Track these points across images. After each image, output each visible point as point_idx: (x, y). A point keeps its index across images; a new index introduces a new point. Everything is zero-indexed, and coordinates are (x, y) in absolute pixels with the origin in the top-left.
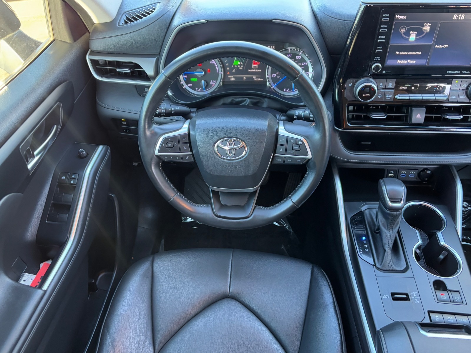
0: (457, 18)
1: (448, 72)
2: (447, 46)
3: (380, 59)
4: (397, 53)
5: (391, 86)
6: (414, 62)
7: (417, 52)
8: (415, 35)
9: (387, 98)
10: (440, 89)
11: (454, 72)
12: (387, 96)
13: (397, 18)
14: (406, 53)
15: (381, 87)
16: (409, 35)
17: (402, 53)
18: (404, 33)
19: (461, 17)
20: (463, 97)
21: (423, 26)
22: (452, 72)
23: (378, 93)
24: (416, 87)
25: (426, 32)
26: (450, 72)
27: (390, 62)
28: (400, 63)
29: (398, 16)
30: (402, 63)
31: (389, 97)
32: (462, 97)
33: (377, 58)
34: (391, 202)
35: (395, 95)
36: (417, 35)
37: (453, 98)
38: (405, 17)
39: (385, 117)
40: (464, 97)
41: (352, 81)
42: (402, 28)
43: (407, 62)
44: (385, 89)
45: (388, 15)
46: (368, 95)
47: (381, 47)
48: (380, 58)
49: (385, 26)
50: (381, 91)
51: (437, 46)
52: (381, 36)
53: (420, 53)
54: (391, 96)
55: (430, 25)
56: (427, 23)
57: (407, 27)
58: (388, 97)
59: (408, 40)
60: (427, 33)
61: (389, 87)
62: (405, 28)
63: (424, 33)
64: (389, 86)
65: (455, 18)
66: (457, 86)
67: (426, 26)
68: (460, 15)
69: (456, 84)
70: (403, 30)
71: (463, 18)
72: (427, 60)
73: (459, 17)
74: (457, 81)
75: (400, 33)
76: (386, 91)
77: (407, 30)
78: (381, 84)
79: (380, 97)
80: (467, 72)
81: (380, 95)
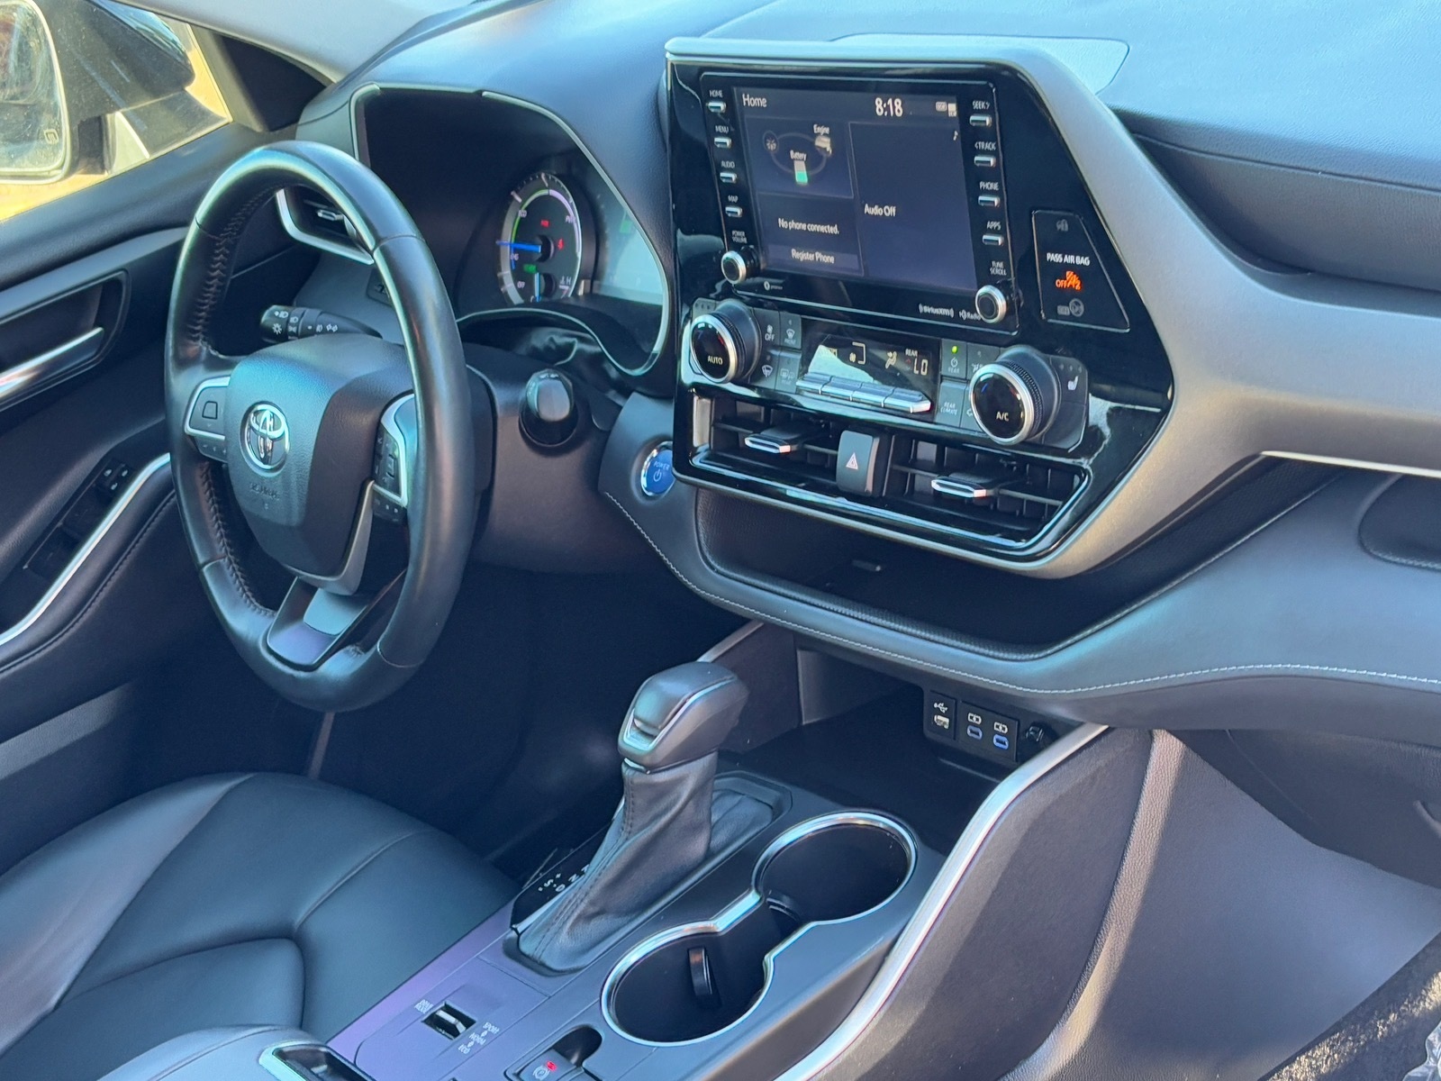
0: (883, 110)
1: (921, 308)
2: (892, 211)
3: (746, 240)
4: (782, 223)
5: (793, 339)
6: (832, 260)
7: (828, 227)
8: (803, 164)
9: (783, 382)
10: (923, 372)
11: (936, 311)
12: (785, 374)
13: (747, 102)
14: (804, 226)
15: (769, 338)
16: (791, 164)
17: (792, 225)
18: (775, 154)
19: (893, 107)
22: (932, 310)
24: (859, 352)
25: (825, 155)
26: (927, 309)
27: (775, 253)
28: (799, 261)
29: (746, 96)
30: (805, 262)
31: (786, 379)
33: (738, 233)
34: (638, 730)
35: (800, 376)
37: (948, 410)
38: (764, 103)
42: (768, 136)
43: (815, 258)
44: (780, 348)
45: (720, 94)
46: (719, 360)
47: (736, 198)
48: (745, 234)
49: (725, 130)
50: (771, 355)
51: (867, 209)
52: (725, 160)
53: (834, 230)
54: (793, 375)
55: (827, 130)
56: (819, 125)
57: (778, 134)
58: (786, 377)
59: (792, 179)
62: (773, 137)
63: (821, 158)
64: (788, 337)
65: (880, 110)
66: (957, 367)
67: (819, 134)
68: (890, 101)
69: (954, 360)
70: (772, 146)
71: (899, 111)
72: (859, 257)
73: (888, 106)
74: (955, 349)
75: (768, 155)
76: (782, 354)
77: (781, 146)
78: (770, 329)
79: (766, 373)
80: (972, 317)
81: (767, 368)
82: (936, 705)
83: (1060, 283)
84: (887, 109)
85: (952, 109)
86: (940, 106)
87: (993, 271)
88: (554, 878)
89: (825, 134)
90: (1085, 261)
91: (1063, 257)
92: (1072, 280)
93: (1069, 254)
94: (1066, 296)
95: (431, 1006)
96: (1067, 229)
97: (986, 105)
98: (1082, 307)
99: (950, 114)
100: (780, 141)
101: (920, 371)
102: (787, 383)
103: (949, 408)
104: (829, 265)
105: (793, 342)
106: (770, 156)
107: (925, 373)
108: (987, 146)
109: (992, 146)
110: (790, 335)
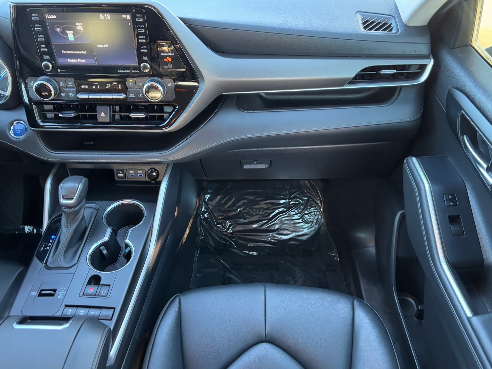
0: (103, 18)
1: (119, 71)
2: (107, 46)
3: (49, 58)
4: (64, 52)
5: (71, 85)
6: (84, 61)
7: (83, 52)
8: (72, 34)
9: (70, 97)
11: (124, 71)
12: (70, 95)
13: (47, 17)
14: (73, 52)
15: (62, 85)
16: (67, 34)
17: (68, 52)
18: (61, 33)
19: (107, 17)
20: (141, 96)
21: (76, 26)
22: (123, 71)
23: (60, 92)
24: (96, 86)
25: (80, 31)
26: (121, 71)
27: (61, 61)
28: (71, 62)
29: (47, 15)
30: (73, 62)
31: (72, 96)
33: (46, 56)
34: (64, 198)
35: (77, 94)
36: (74, 35)
37: (131, 96)
38: (55, 17)
39: (74, 115)
41: (32, 79)
42: (57, 27)
43: (77, 61)
45: (37, 15)
46: (46, 93)
47: (44, 46)
48: (48, 56)
49: (39, 25)
50: (63, 90)
52: (39, 35)
53: (85, 52)
54: (73, 95)
56: (78, 23)
57: (61, 26)
58: (71, 95)
59: (67, 39)
60: (82, 33)
62: (59, 27)
64: (69, 84)
65: (102, 18)
66: (132, 85)
67: (78, 25)
68: (105, 15)
69: (131, 83)
70: (58, 30)
71: (109, 18)
72: (95, 59)
73: (105, 17)
74: (131, 80)
75: (57, 32)
76: (68, 89)
77: (62, 29)
78: (61, 83)
79: (63, 95)
80: (136, 71)
81: (63, 94)
82: (119, 172)
83: (165, 60)
85: (128, 17)
86: (124, 16)
87: (143, 59)
88: (43, 247)
89: (80, 25)
90: (173, 54)
91: (166, 54)
92: (169, 59)
93: (168, 53)
94: (167, 63)
95: (36, 292)
97: (141, 15)
98: (172, 66)
100: (62, 28)
101: (119, 88)
102: (72, 97)
103: (132, 96)
104: (83, 63)
105: (72, 85)
106: (58, 32)
107: (121, 88)
108: (142, 26)
109: (144, 26)
110: (70, 84)
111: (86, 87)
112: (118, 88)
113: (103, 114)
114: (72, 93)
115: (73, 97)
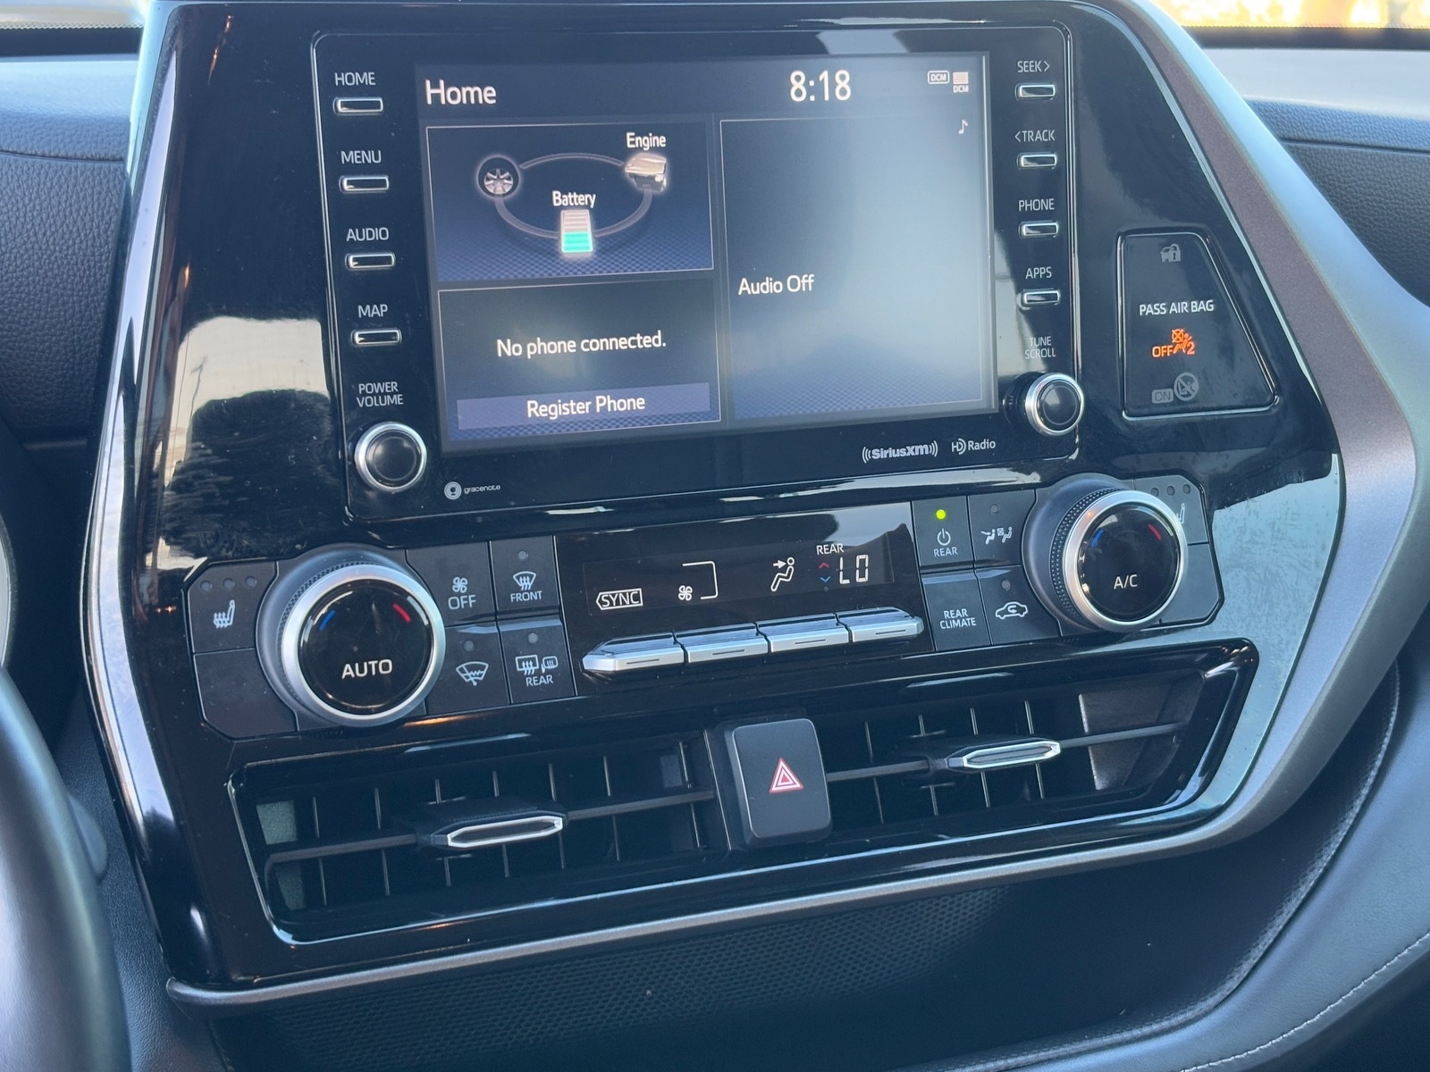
0: (810, 91)
1: (866, 455)
2: (806, 282)
3: (398, 399)
4: (508, 348)
5: (533, 589)
6: (639, 403)
7: (638, 337)
8: (585, 216)
9: (529, 682)
10: (859, 580)
11: (901, 453)
12: (528, 668)
13: (436, 97)
14: (569, 344)
15: (461, 602)
16: (551, 218)
17: (540, 347)
18: (508, 205)
19: (833, 85)
20: (1014, 613)
21: (626, 154)
22: (892, 453)
23: (454, 654)
24: (700, 580)
25: (648, 191)
26: (879, 454)
27: (475, 417)
28: (545, 423)
29: (435, 85)
30: (563, 420)
31: (538, 673)
32: (1006, 612)
33: (377, 387)
35: (579, 656)
36: (601, 217)
37: (955, 624)
38: (488, 95)
39: (559, 824)
40: (1020, 610)
41: (230, 585)
42: (491, 167)
43: (593, 407)
44: (497, 617)
45: (368, 78)
46: (383, 666)
47: (384, 308)
48: (394, 386)
49: (369, 157)
50: (475, 638)
51: (746, 285)
52: (359, 226)
53: (656, 341)
54: (551, 664)
55: (661, 141)
56: (641, 132)
57: (520, 161)
58: (534, 668)
59: (551, 249)
60: (656, 200)
61: (519, 597)
62: (505, 167)
63: (637, 198)
64: (518, 589)
65: (799, 93)
66: (950, 546)
67: (640, 149)
68: (824, 76)
69: (944, 533)
70: (498, 186)
71: (843, 92)
72: (712, 386)
73: (820, 85)
74: (941, 514)
75: (486, 207)
76: (505, 628)
77: (525, 185)
78: (460, 585)
79: (472, 677)
80: (978, 446)
81: (471, 668)
83: (1159, 352)
84: (817, 90)
85: (962, 80)
86: (937, 77)
89: (655, 150)
90: (1207, 306)
91: (1168, 307)
93: (1178, 300)
94: (1167, 372)
96: (1178, 258)
97: (1043, 66)
99: (956, 90)
100: (525, 173)
101: (853, 579)
102: (543, 680)
103: (956, 619)
104: (632, 416)
105: (536, 596)
106: (492, 206)
107: (865, 579)
108: (1040, 137)
109: (1051, 135)
110: (525, 583)
111: (628, 598)
112: (847, 581)
113: (785, 780)
114: (543, 650)
115: (549, 679)
